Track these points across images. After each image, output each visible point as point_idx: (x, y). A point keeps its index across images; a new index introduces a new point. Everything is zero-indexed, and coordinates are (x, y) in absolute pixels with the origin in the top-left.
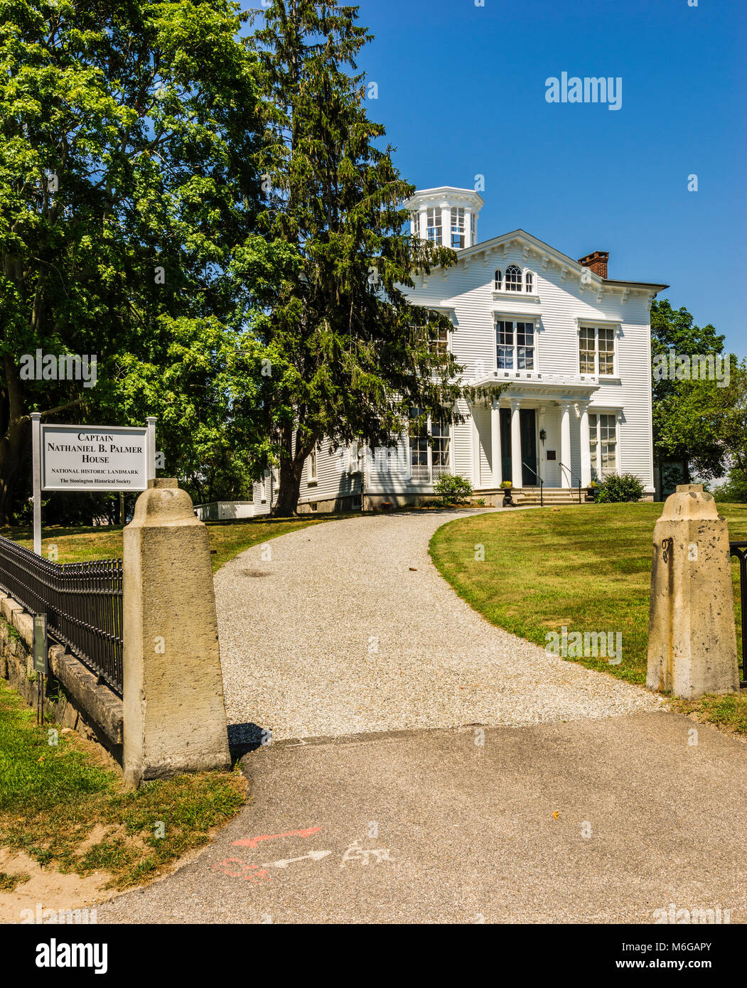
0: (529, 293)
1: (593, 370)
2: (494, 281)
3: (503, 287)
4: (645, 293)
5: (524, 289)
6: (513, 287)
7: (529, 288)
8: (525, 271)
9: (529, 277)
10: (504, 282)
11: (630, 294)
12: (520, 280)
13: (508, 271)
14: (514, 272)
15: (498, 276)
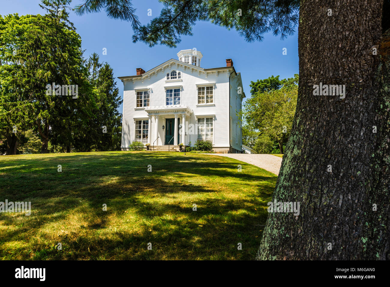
0: (179, 79)
1: (204, 102)
2: (166, 77)
3: (170, 78)
4: (226, 71)
5: (177, 78)
6: (174, 78)
7: (179, 77)
8: (177, 72)
9: (179, 74)
10: (170, 77)
11: (219, 72)
12: (176, 75)
13: (172, 73)
14: (174, 73)
15: (168, 75)
